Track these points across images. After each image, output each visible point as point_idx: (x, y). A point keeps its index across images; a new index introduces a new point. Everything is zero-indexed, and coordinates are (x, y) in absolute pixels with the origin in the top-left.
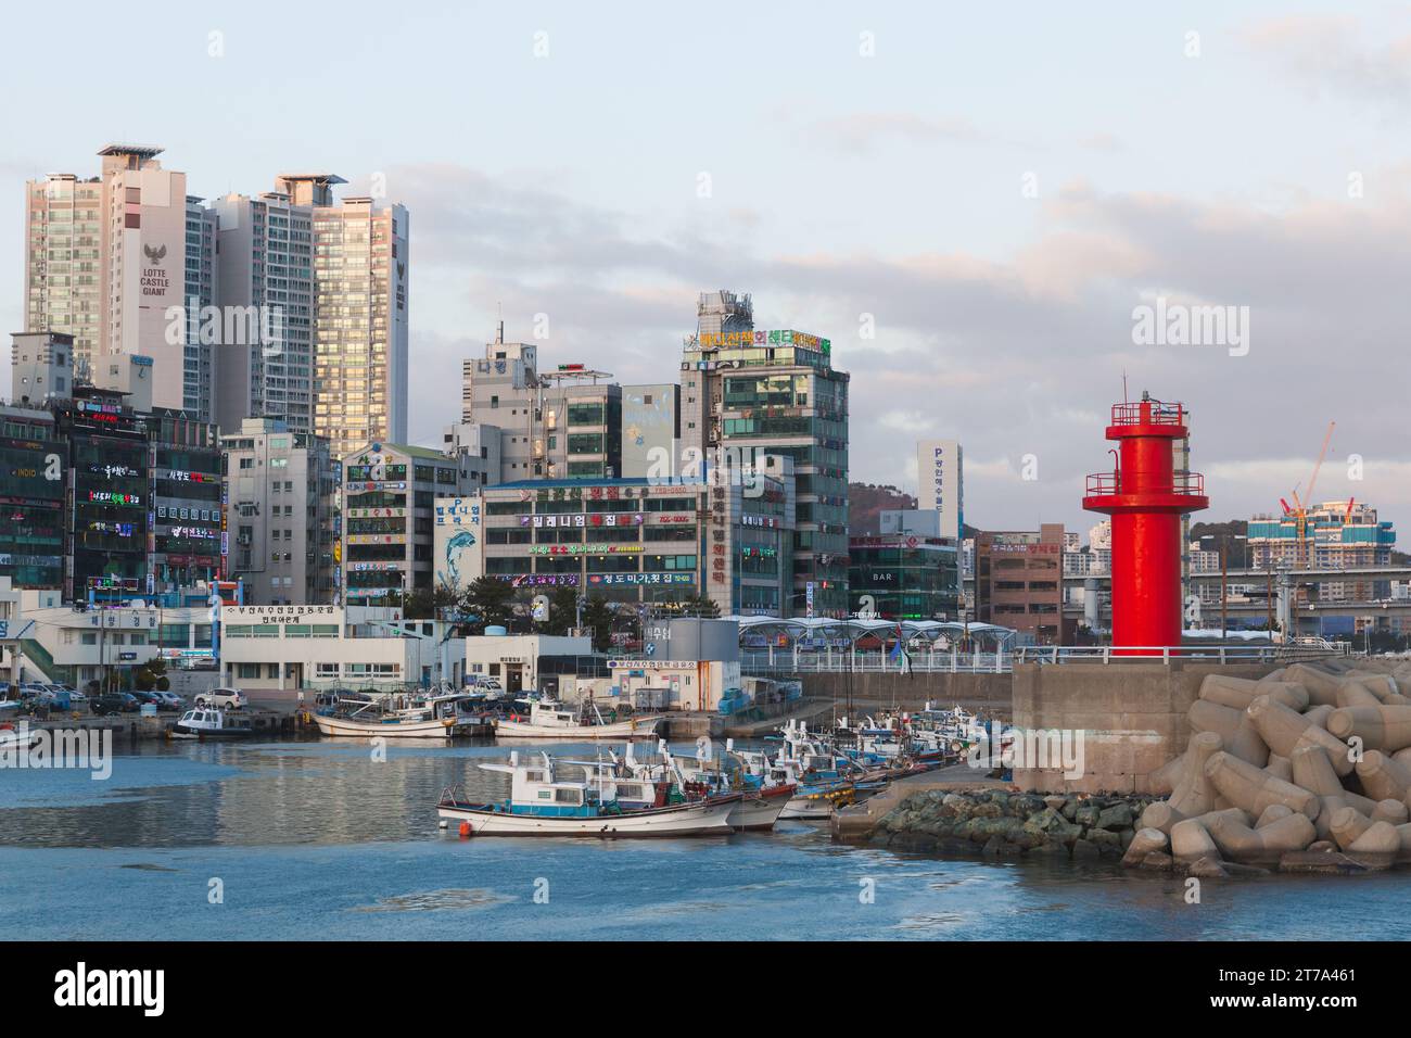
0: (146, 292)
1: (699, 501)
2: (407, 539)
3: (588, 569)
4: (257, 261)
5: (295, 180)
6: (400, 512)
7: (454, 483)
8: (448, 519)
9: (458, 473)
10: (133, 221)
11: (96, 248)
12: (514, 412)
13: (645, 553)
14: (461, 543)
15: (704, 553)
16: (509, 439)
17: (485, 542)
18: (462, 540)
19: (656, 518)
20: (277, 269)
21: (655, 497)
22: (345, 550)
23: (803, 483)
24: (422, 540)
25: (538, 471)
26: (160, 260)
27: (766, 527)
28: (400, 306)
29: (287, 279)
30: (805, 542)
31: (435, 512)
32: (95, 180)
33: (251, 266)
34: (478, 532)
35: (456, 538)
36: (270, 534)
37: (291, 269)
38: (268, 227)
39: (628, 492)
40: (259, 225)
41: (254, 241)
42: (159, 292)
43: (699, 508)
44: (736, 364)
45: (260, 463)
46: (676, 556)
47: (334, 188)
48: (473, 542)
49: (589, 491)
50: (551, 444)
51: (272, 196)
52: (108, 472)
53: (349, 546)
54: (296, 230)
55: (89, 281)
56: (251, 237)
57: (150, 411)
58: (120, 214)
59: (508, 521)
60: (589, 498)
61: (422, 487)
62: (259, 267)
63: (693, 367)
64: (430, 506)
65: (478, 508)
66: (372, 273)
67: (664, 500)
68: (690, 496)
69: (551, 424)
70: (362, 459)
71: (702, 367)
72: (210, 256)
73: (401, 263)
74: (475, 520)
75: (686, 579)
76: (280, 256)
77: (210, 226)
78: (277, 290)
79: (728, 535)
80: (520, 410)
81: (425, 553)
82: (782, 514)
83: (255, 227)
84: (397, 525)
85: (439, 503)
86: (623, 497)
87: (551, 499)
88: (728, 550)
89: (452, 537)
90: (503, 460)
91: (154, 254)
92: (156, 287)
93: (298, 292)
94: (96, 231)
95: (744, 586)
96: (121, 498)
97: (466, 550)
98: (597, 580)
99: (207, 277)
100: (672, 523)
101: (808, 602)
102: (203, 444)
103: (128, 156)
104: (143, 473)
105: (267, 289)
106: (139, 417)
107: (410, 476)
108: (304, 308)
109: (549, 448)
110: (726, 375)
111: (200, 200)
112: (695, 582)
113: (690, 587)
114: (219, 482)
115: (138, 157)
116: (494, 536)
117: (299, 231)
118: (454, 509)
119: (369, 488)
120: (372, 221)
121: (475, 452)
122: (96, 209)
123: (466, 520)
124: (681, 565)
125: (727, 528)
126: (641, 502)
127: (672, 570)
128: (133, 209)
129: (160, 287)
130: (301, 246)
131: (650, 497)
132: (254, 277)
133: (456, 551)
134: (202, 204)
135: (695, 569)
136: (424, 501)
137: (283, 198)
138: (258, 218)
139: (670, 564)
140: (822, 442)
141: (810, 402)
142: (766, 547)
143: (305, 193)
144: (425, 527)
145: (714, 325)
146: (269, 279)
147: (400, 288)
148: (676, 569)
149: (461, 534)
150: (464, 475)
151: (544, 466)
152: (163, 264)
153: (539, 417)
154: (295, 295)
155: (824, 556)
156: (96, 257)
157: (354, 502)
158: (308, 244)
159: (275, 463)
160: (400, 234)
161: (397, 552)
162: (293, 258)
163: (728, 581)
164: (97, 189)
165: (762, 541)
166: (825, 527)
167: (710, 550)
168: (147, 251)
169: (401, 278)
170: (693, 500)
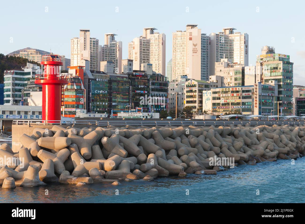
0: (193, 53)
1: (252, 90)
2: (197, 99)
3: (231, 105)
4: (217, 46)
5: (226, 29)
6: (196, 94)
7: (209, 88)
8: (205, 95)
9: (210, 85)
10: (191, 39)
11: (185, 44)
12: (224, 73)
13: (242, 102)
14: (208, 100)
15: (253, 101)
16: (223, 78)
17: (212, 99)
18: (208, 99)
19: (244, 94)
20: (221, 47)
21: (244, 90)
22: (186, 102)
23: (279, 86)
24: (200, 99)
25: (229, 85)
26: (196, 46)
27: (269, 96)
28: (246, 54)
29: (224, 49)
30: (280, 99)
31: (203, 94)
32: (185, 31)
33: (216, 47)
34: (211, 98)
35: (207, 99)
36: (181, 99)
37: (224, 47)
38: (219, 39)
39: (239, 89)
40: (218, 39)
41: (217, 42)
42: (196, 53)
43: (252, 92)
44: (267, 61)
45: (180, 84)
46: (248, 102)
47: (234, 31)
48: (210, 100)
49: (231, 89)
50: (231, 79)
51: (220, 33)
52: (140, 87)
53: (187, 101)
54: (225, 39)
55: (184, 51)
56: (216, 41)
57: (152, 74)
58: (188, 38)
59: (217, 95)
60: (231, 90)
61: (200, 88)
62: (217, 47)
63: (258, 62)
64: (202, 93)
65: (211, 93)
66: (240, 47)
67: (246, 90)
68: (250, 89)
69: (231, 75)
70: (189, 83)
71: (260, 62)
72: (208, 45)
73: (246, 45)
74: (210, 95)
75: (250, 107)
76: (222, 45)
77: (208, 39)
78: (221, 51)
79: (258, 97)
80: (225, 73)
81: (201, 102)
82: (274, 93)
83: (217, 39)
84: (195, 97)
85: (204, 92)
86: (238, 90)
87: (224, 91)
88: (258, 101)
89: (206, 99)
90: (222, 83)
91: (195, 45)
92: (195, 52)
93: (226, 52)
94: (185, 41)
95: (262, 108)
96: (143, 92)
97: (208, 101)
98: (233, 107)
99: (208, 49)
100: (247, 95)
101: (281, 112)
102: (163, 80)
103: (191, 26)
104: (148, 87)
105: (219, 51)
106: (148, 76)
107: (197, 86)
108: (227, 55)
109: (231, 80)
110: (265, 63)
111: (206, 34)
112: (251, 108)
113: (250, 109)
114: (167, 88)
115: (193, 26)
116: (214, 98)
117: (226, 39)
118: (206, 93)
119: (190, 89)
120: (240, 37)
121: (215, 81)
122: (185, 37)
123: (209, 95)
124: (249, 104)
125: (258, 96)
126: (241, 91)
127: (247, 105)
128: (191, 37)
129: (196, 52)
130: (227, 43)
131: (243, 90)
132: (217, 49)
133: (207, 101)
134: (206, 35)
135: (251, 105)
136: (200, 91)
137: (223, 33)
138: (217, 37)
139: (247, 104)
140: (285, 77)
141: (282, 69)
142: (269, 100)
143: (228, 32)
144: (201, 97)
145: (264, 53)
146: (220, 49)
147: (246, 50)
148: (248, 105)
149: (208, 98)
150: (212, 86)
151: (230, 84)
152: (197, 47)
153: (229, 74)
154: (225, 52)
155: (285, 102)
156: (185, 46)
157: (187, 92)
158: (228, 42)
159: (182, 84)
160: (246, 39)
161: (195, 102)
162: (225, 45)
163: (258, 107)
164: (185, 33)
165: (268, 99)
166: (285, 96)
167: (254, 101)
168: (193, 45)
169: (246, 48)
170: (251, 90)
